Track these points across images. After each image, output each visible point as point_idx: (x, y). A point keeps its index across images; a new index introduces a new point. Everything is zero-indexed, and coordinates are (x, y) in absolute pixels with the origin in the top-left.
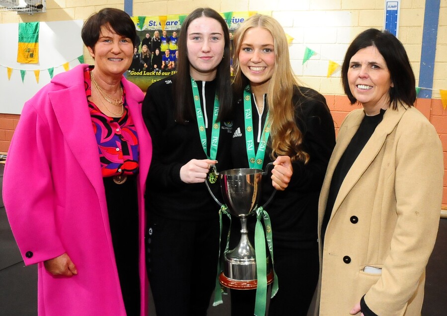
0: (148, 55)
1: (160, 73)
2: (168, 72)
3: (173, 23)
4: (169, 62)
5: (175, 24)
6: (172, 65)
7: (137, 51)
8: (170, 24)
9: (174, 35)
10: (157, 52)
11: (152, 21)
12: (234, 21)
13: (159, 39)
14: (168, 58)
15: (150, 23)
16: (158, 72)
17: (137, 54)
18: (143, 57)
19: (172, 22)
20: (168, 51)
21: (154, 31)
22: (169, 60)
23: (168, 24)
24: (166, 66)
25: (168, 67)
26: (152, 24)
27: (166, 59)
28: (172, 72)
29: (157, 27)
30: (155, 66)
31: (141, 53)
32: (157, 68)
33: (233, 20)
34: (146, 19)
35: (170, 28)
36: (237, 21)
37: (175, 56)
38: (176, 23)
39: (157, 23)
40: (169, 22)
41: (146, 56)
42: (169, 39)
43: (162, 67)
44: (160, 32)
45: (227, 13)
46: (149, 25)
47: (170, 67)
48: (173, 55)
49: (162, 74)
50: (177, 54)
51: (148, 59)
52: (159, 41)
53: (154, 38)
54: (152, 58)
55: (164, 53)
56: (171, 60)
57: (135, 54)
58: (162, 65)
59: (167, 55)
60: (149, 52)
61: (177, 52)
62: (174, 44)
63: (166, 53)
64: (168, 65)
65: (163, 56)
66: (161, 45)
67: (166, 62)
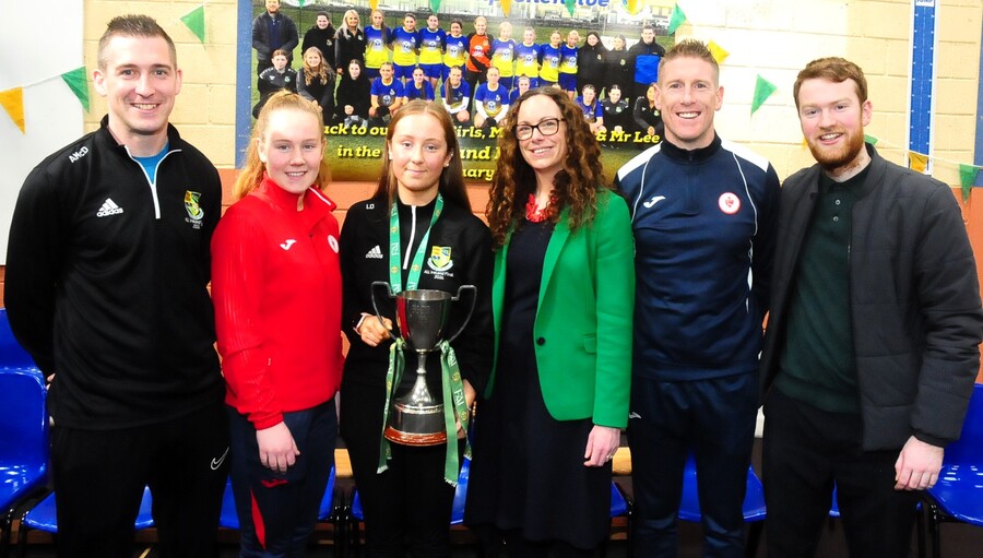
0: (323, 75)
4: (393, 97)
7: (289, 65)
9: (408, 24)
10: (354, 70)
12: (584, 1)
13: (359, 33)
14: (390, 87)
16: (359, 124)
17: (287, 73)
18: (308, 83)
20: (389, 67)
21: (342, 11)
22: (392, 93)
24: (383, 110)
25: (388, 112)
30: (349, 109)
31: (302, 70)
32: (354, 114)
35: (394, 4)
36: (592, 1)
37: (413, 82)
41: (316, 80)
42: (391, 36)
43: (372, 111)
44: (364, 14)
48: (404, 80)
49: (372, 132)
50: (418, 77)
51: (324, 87)
52: (360, 38)
53: (342, 30)
54: (337, 84)
55: (376, 72)
56: (400, 92)
57: (282, 72)
58: (371, 106)
59: (386, 79)
60: (329, 69)
61: (418, 72)
62: (409, 51)
63: (381, 72)
64: (390, 108)
65: (372, 80)
66: (367, 51)
67: (385, 97)
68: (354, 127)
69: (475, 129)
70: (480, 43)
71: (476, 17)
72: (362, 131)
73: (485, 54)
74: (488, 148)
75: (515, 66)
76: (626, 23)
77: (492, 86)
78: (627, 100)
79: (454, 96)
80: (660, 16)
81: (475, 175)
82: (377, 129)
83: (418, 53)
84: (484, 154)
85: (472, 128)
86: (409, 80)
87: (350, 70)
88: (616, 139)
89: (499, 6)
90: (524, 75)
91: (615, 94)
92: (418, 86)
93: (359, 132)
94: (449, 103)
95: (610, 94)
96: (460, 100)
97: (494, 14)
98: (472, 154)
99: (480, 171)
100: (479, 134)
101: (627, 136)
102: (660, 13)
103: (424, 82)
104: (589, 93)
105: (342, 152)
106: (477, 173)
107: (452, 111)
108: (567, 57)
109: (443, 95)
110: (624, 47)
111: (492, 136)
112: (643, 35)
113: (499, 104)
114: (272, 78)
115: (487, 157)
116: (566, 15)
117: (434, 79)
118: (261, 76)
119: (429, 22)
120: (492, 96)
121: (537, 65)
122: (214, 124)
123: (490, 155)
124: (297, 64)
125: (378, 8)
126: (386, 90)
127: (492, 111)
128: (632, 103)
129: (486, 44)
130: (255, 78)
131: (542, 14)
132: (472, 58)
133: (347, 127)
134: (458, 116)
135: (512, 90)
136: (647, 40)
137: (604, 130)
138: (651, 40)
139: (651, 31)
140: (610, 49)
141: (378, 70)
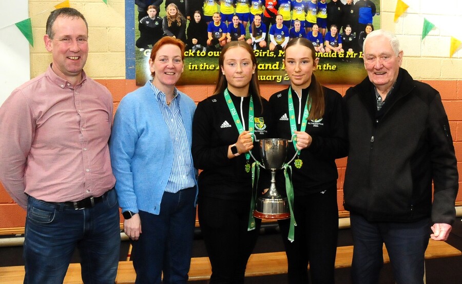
0: (179, 20)
1: (204, 52)
4: (221, 34)
6: (226, 38)
7: (157, 14)
10: (197, 17)
14: (219, 27)
16: (201, 50)
17: (156, 20)
18: (169, 25)
20: (218, 15)
22: (221, 31)
24: (215, 41)
25: (218, 42)
27: (214, 29)
30: (194, 41)
31: (166, 18)
32: (198, 44)
37: (232, 24)
41: (174, 23)
43: (209, 42)
47: (224, 42)
48: (227, 23)
49: (209, 55)
50: (236, 21)
51: (179, 27)
54: (187, 26)
55: (210, 18)
56: (225, 31)
57: (154, 19)
58: (208, 38)
59: (217, 22)
60: (182, 17)
61: (235, 18)
62: (230, 5)
63: (213, 18)
64: (220, 40)
65: (208, 23)
66: (205, 5)
67: (216, 33)
68: (198, 52)
69: (270, 52)
70: (271, 1)
72: (203, 54)
73: (274, 7)
74: (278, 63)
75: (292, 14)
77: (279, 26)
78: (355, 33)
79: (257, 33)
81: (270, 79)
82: (212, 52)
83: (235, 7)
84: (275, 67)
85: (268, 51)
86: (230, 23)
87: (195, 17)
88: (350, 56)
90: (297, 19)
91: (348, 30)
92: (235, 26)
93: (201, 55)
94: (254, 36)
95: (346, 30)
96: (261, 34)
98: (268, 66)
99: (274, 77)
100: (272, 54)
101: (355, 54)
103: (239, 24)
104: (334, 29)
105: (191, 67)
106: (272, 78)
107: (256, 41)
108: (321, 9)
109: (251, 32)
110: (352, 3)
111: (280, 55)
113: (283, 37)
114: (147, 22)
115: (277, 68)
117: (245, 22)
118: (140, 21)
120: (279, 32)
121: (304, 13)
122: (112, 52)
123: (279, 67)
124: (163, 14)
126: (217, 29)
127: (279, 41)
128: (357, 35)
129: (275, 1)
130: (137, 23)
132: (267, 10)
133: (193, 52)
134: (260, 44)
135: (290, 28)
137: (343, 51)
140: (345, 4)
141: (211, 17)
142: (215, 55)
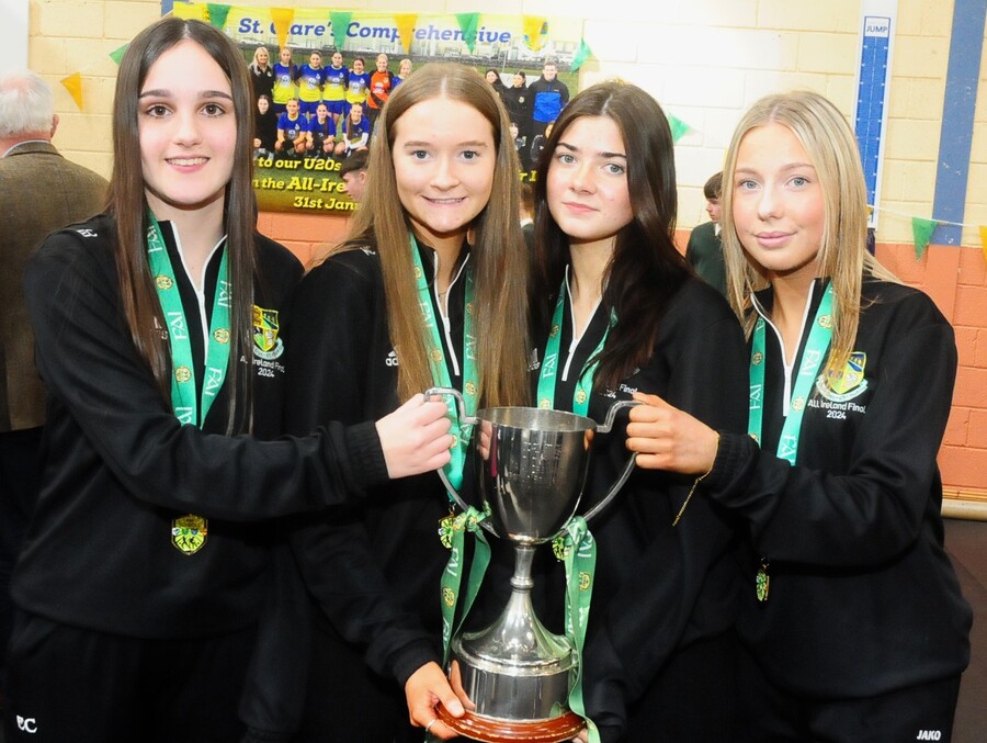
1: (270, 160)
2: (294, 159)
3: (311, 31)
4: (298, 132)
5: (316, 32)
6: (305, 140)
8: (303, 30)
9: (314, 62)
10: (263, 105)
11: (250, 21)
12: (485, 37)
13: (268, 69)
14: (295, 122)
15: (242, 23)
16: (266, 157)
19: (308, 28)
20: (295, 103)
21: (253, 48)
22: (297, 127)
23: (296, 30)
24: (288, 144)
25: (293, 146)
26: (249, 28)
27: (288, 125)
28: (307, 160)
29: (264, 37)
30: (257, 142)
32: (261, 147)
33: (482, 34)
34: (230, 11)
35: (301, 42)
36: (492, 37)
37: (316, 118)
38: (319, 31)
39: (265, 26)
40: (300, 28)
42: (298, 73)
43: (278, 145)
44: (274, 51)
45: (466, 15)
46: (241, 30)
47: (301, 147)
48: (308, 116)
49: (277, 165)
50: (322, 112)
52: (269, 75)
53: (253, 67)
55: (283, 108)
56: (304, 127)
58: (277, 139)
59: (292, 114)
61: (322, 107)
62: (314, 87)
63: (288, 108)
64: (295, 142)
65: (279, 115)
66: (275, 87)
67: (290, 132)
70: (381, 80)
71: (378, 54)
72: (268, 163)
73: (385, 90)
76: (527, 59)
78: (524, 138)
79: (354, 132)
80: (564, 52)
82: (281, 161)
83: (322, 90)
86: (313, 115)
87: (259, 105)
89: (400, 44)
91: (513, 132)
92: (321, 121)
93: (266, 165)
94: (350, 138)
96: (360, 135)
97: (395, 52)
102: (564, 48)
103: (327, 118)
107: (352, 147)
109: (344, 131)
110: (524, 84)
112: (544, 72)
116: (466, 51)
117: (336, 115)
119: (333, 59)
125: (287, 45)
126: (292, 125)
128: (529, 142)
129: (386, 81)
131: (442, 51)
132: (372, 94)
136: (549, 77)
138: (552, 77)
139: (553, 67)
140: (509, 87)
141: (285, 105)
142: (286, 166)
